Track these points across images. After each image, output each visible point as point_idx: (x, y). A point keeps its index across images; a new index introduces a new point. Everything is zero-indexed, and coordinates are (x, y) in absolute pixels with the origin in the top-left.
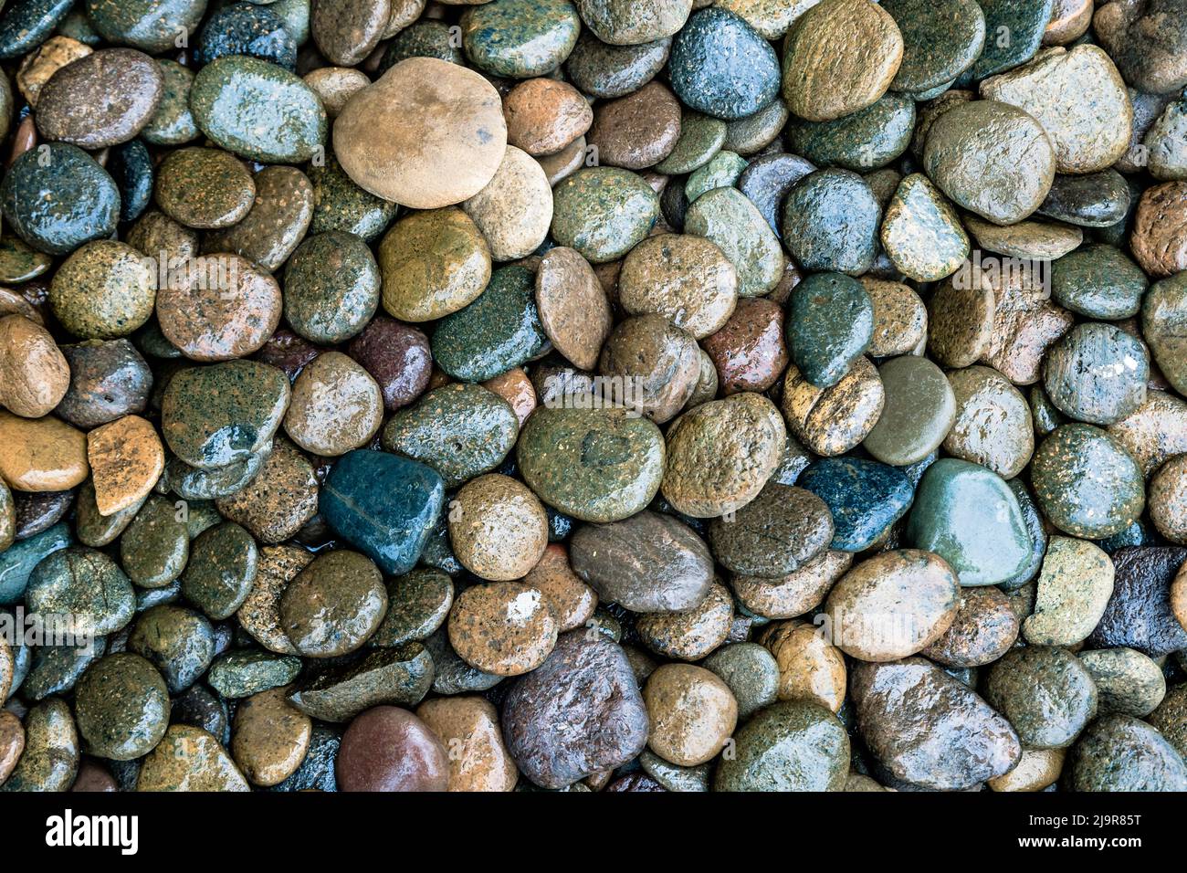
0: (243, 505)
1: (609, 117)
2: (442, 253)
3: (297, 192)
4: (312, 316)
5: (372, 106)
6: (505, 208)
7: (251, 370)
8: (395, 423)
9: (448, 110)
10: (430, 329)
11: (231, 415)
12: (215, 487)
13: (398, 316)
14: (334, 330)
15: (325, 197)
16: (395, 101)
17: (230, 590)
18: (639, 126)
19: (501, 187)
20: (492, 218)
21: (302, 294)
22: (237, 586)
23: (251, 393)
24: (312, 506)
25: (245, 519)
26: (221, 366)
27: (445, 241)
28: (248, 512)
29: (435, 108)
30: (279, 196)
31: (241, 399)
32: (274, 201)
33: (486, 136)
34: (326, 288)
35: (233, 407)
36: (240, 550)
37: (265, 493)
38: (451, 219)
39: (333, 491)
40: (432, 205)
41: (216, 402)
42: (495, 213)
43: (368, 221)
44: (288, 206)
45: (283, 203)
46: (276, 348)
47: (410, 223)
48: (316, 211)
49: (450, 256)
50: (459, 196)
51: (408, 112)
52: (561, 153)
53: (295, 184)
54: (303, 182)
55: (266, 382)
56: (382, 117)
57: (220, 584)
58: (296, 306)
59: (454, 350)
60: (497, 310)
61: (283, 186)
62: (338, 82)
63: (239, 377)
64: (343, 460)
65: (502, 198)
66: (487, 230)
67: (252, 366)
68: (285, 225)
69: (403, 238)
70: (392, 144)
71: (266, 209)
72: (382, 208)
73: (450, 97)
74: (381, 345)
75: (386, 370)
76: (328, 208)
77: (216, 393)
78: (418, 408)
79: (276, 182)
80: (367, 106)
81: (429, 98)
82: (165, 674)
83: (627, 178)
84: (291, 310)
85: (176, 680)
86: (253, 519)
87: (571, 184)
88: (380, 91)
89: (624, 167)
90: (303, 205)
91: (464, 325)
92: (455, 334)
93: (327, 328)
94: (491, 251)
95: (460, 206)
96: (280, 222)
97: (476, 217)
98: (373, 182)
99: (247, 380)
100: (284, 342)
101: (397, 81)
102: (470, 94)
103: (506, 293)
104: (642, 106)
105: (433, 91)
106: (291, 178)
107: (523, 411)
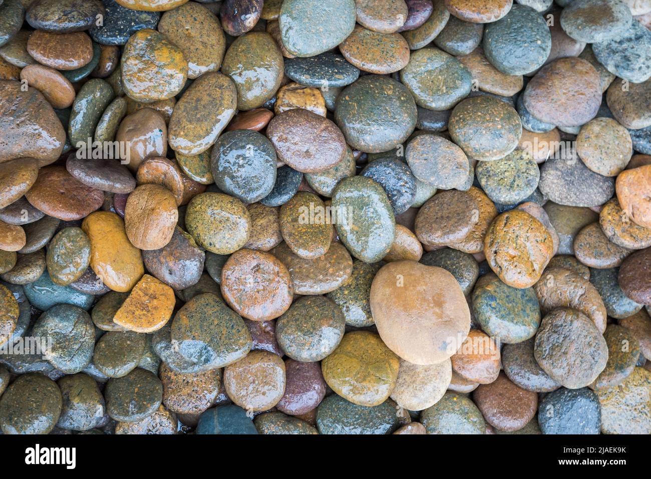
0: (173, 377)
1: (500, 388)
2: (372, 372)
3: (341, 273)
4: (290, 334)
5: (413, 278)
6: (418, 382)
7: (240, 328)
8: (273, 417)
9: (442, 318)
10: (330, 394)
11: (211, 340)
12: (171, 361)
13: (324, 374)
14: (292, 350)
15: (350, 286)
16: (424, 287)
17: (128, 412)
18: (509, 406)
19: (426, 371)
20: (408, 379)
21: (297, 320)
22: (133, 413)
23: (230, 339)
24: (200, 410)
25: (167, 384)
26: (231, 312)
27: (379, 369)
28: (172, 382)
29: (437, 310)
30: (333, 265)
31: (223, 338)
32: (328, 265)
33: (445, 346)
34: (309, 331)
35: (216, 338)
36: (152, 401)
37: (188, 382)
38: (391, 361)
39: (216, 417)
40: (390, 347)
41: (212, 327)
42: (412, 378)
43: (356, 314)
44: (332, 275)
45: (331, 271)
46: (260, 326)
47: (372, 340)
48: (341, 288)
49: (374, 378)
50: (405, 357)
51: (424, 300)
52: (465, 381)
53: (345, 268)
54: (349, 271)
55: (241, 341)
56: (411, 288)
57: (127, 403)
58: (288, 322)
59: (331, 416)
60: (367, 420)
61: (339, 263)
62: (410, 244)
63: (233, 326)
64: (233, 408)
65: (421, 376)
66: (400, 380)
67: (243, 327)
68: (321, 281)
69: (363, 344)
70: (404, 305)
71: (321, 264)
72: (368, 318)
73: (448, 313)
74: (303, 377)
75: (294, 391)
76: (346, 292)
77: (216, 322)
78: (289, 422)
79: (337, 257)
80: (411, 275)
81: (439, 303)
82: (63, 413)
83: (481, 423)
84: (284, 321)
85: (64, 421)
86: (170, 388)
87: (455, 399)
88: (422, 274)
89: (484, 416)
90: (338, 281)
91: (346, 409)
92: (339, 409)
93: (290, 346)
94: (393, 391)
95: (399, 358)
96: (321, 277)
97: (402, 369)
98: (378, 309)
99: (234, 331)
100: (266, 327)
101: (434, 278)
102: (458, 321)
103: (378, 417)
104: (520, 399)
105: (444, 302)
106: (346, 264)
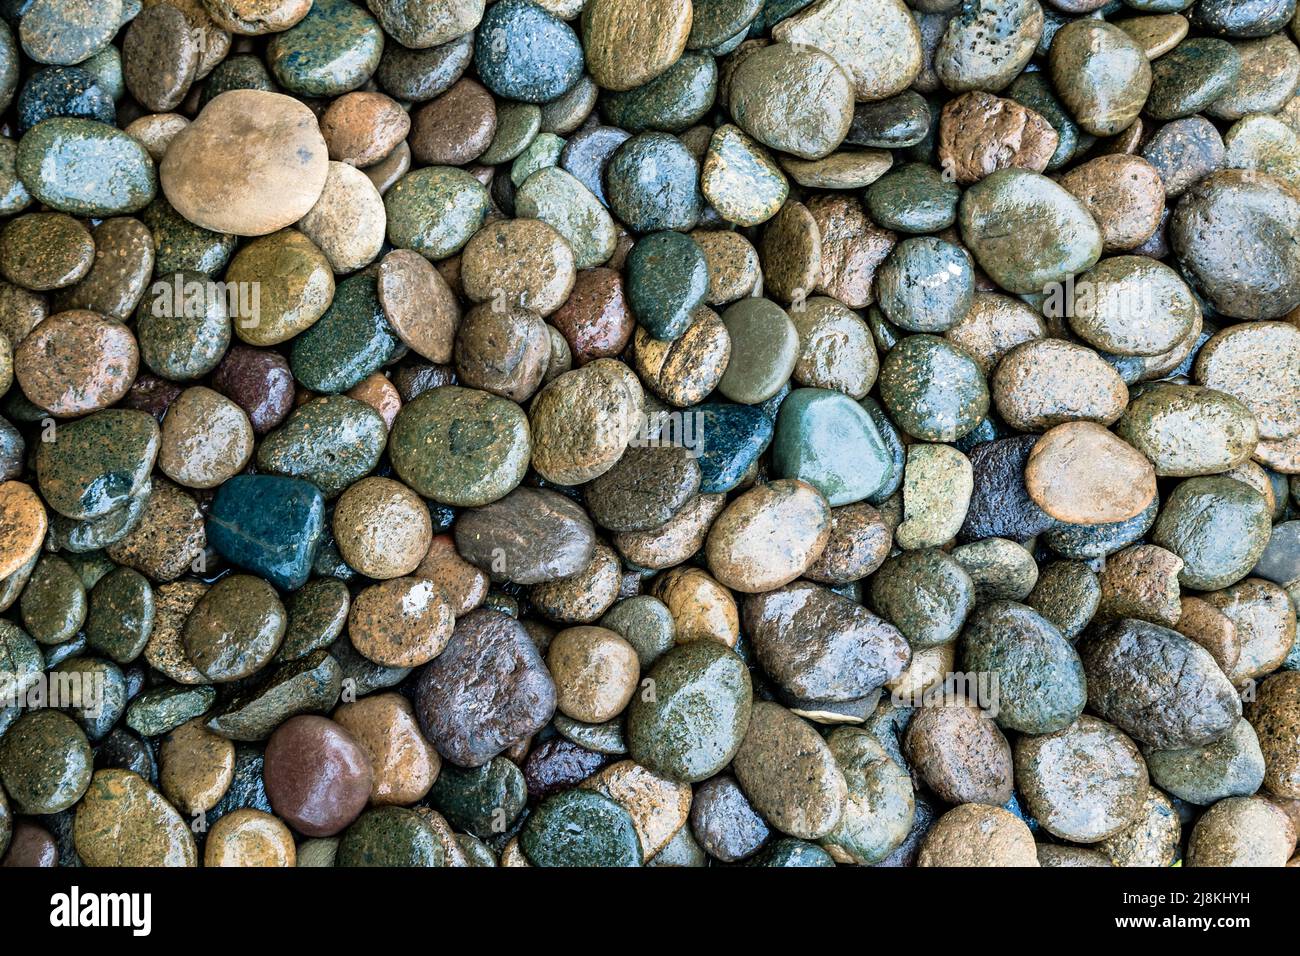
0: (134, 550)
1: (427, 120)
2: (284, 275)
3: (135, 240)
4: (168, 356)
5: (192, 145)
6: (339, 222)
7: (118, 418)
8: (267, 445)
9: (266, 136)
10: (286, 349)
11: (104, 464)
12: (101, 536)
13: (253, 342)
14: (194, 366)
15: (164, 241)
16: (214, 136)
17: (132, 632)
18: (456, 122)
19: (331, 203)
20: (327, 233)
21: (155, 337)
22: (138, 627)
23: (121, 439)
24: (200, 538)
25: (137, 562)
26: (88, 419)
27: (285, 263)
28: (139, 555)
29: (252, 136)
30: (118, 247)
31: (112, 447)
32: (115, 252)
33: (306, 155)
34: (177, 328)
35: (105, 457)
36: (135, 591)
37: (153, 534)
38: (288, 241)
39: (218, 520)
40: (267, 230)
41: (88, 454)
42: (329, 227)
43: (210, 257)
44: (130, 254)
45: (123, 253)
46: (140, 393)
47: (250, 251)
48: (157, 255)
49: (292, 276)
50: (291, 217)
51: (228, 144)
52: (386, 160)
53: (133, 232)
54: (140, 230)
55: (134, 427)
56: (203, 154)
57: (122, 628)
58: (152, 349)
59: (312, 366)
60: (347, 320)
61: (121, 236)
62: (159, 128)
63: (108, 426)
64: (222, 489)
65: (333, 212)
66: (325, 246)
67: (119, 414)
68: (128, 274)
69: (245, 267)
70: (217, 177)
71: (108, 261)
72: (221, 241)
73: (266, 124)
74: (241, 373)
75: (250, 396)
76: (169, 251)
77: (87, 445)
78: (286, 427)
79: (113, 233)
80: (187, 145)
81: (245, 128)
82: (83, 724)
83: (452, 174)
84: (148, 354)
85: (95, 727)
86: (145, 560)
87: (399, 188)
88: (197, 129)
89: (448, 165)
90: (143, 252)
91: (318, 340)
92: (310, 350)
93: (185, 365)
94: (331, 264)
95: (295, 227)
96: (123, 271)
97: (313, 235)
98: (206, 217)
99: (115, 428)
100: (147, 386)
101: (213, 117)
102: (285, 117)
103: (352, 303)
104: (456, 104)
105: (249, 121)
106: (128, 228)
107: (389, 414)
